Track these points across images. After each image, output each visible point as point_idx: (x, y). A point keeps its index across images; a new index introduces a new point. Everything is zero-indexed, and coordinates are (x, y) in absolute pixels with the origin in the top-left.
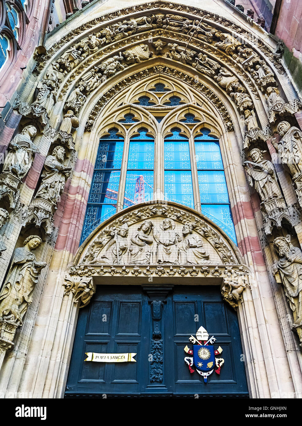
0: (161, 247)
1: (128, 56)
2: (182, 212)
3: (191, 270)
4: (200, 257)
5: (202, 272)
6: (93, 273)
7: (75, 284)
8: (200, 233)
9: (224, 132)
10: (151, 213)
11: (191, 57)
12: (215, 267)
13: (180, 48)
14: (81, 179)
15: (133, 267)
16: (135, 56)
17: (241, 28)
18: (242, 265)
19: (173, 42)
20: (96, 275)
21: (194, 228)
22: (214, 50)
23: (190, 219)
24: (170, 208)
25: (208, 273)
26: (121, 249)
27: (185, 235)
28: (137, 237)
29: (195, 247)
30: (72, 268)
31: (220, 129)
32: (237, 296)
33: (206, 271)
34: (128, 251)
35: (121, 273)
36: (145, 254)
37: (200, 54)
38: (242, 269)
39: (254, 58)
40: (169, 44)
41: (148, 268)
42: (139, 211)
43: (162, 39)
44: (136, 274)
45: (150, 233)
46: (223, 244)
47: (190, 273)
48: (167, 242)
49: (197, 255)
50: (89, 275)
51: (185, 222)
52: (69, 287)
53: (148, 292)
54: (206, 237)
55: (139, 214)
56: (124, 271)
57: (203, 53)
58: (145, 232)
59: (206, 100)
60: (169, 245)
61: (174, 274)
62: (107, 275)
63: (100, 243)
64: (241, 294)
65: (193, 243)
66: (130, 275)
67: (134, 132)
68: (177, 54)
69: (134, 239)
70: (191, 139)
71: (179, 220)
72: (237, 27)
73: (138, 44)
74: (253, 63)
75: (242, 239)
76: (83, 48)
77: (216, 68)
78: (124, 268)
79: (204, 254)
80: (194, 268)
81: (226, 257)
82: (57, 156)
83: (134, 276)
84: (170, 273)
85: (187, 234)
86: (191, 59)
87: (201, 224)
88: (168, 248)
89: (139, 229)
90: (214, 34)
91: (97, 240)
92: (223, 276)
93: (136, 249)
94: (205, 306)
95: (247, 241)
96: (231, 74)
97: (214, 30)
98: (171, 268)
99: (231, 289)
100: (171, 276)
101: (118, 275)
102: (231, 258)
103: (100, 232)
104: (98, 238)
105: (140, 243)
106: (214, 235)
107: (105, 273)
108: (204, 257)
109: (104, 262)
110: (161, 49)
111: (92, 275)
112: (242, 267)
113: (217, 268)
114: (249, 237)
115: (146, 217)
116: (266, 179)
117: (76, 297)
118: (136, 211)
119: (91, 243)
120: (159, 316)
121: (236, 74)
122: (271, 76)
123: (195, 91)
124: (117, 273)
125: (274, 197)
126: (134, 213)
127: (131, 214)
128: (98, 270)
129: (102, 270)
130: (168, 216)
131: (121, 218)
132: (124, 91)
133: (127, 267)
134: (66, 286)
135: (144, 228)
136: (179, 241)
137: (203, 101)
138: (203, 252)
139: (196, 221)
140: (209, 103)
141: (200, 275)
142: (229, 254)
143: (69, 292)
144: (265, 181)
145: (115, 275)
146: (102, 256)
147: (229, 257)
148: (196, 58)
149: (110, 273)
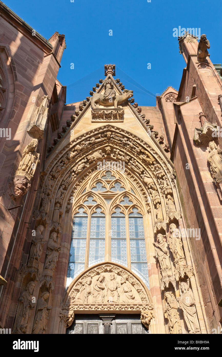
0: (109, 292)
1: (90, 160)
2: (121, 269)
3: (125, 307)
4: (130, 298)
5: (131, 308)
6: (74, 309)
7: (65, 316)
8: (130, 282)
9: (146, 213)
10: (104, 269)
11: (127, 160)
12: (137, 305)
13: (120, 153)
14: (65, 248)
15: (94, 305)
16: (94, 158)
17: (155, 151)
18: (150, 304)
19: (117, 149)
20: (75, 309)
21: (127, 279)
22: (140, 159)
23: (125, 273)
24: (114, 267)
25: (134, 308)
26: (88, 293)
27: (122, 284)
28: (97, 285)
29: (127, 292)
30: (63, 306)
31: (143, 211)
32: (148, 322)
33: (132, 307)
34: (92, 294)
35: (88, 309)
36: (101, 296)
37: (133, 159)
38: (151, 306)
39: (162, 173)
40: (114, 150)
41: (102, 306)
42: (97, 269)
43: (110, 146)
44: (96, 309)
45: (103, 282)
46: (142, 290)
47: (124, 308)
48: (112, 289)
49: (128, 297)
50: (72, 310)
51: (122, 275)
52: (62, 317)
53: (102, 318)
54: (133, 285)
55: (97, 271)
56: (90, 307)
57: (135, 159)
58: (101, 282)
59: (136, 188)
60: (114, 290)
61: (116, 309)
62: (81, 309)
63: (77, 290)
64: (150, 321)
65: (126, 289)
66: (93, 309)
67: (94, 211)
68: (119, 156)
69: (95, 288)
70: (127, 217)
71: (118, 274)
72: (153, 150)
73: (96, 151)
74: (161, 176)
75: (152, 287)
76: (64, 162)
77: (142, 171)
78: (90, 306)
79: (132, 296)
80: (126, 306)
81: (143, 298)
82: (53, 239)
83: (95, 310)
84: (114, 308)
85: (123, 283)
86: (127, 161)
87: (131, 277)
88: (113, 292)
89: (98, 280)
90: (140, 150)
91: (75, 288)
92: (141, 310)
93: (96, 293)
94: (132, 326)
95: (154, 289)
96: (150, 177)
97: (140, 148)
98: (114, 306)
99: (145, 318)
100: (114, 310)
101: (87, 309)
102: (146, 299)
103: (77, 283)
104: (76, 286)
105: (98, 289)
106: (137, 284)
107: (80, 308)
108: (132, 298)
109: (79, 302)
110: (109, 152)
111: (73, 310)
112: (151, 305)
113: (138, 306)
114: (156, 287)
115: (101, 272)
116: (163, 256)
117: (65, 323)
118: (95, 269)
119: (72, 290)
120: (108, 332)
121: (153, 178)
122: (170, 188)
123: (129, 180)
124: (86, 308)
125: (166, 268)
126: (95, 270)
127: (93, 271)
128: (77, 307)
129: (79, 307)
130: (113, 271)
131: (87, 273)
132: (87, 180)
133: (91, 305)
134: (60, 317)
135: (100, 280)
136: (119, 288)
137: (134, 188)
138: (131, 295)
139: (128, 275)
140: (138, 190)
141: (129, 309)
142: (144, 297)
143: (62, 320)
144: (163, 257)
145: (85, 309)
146: (78, 298)
147: (145, 298)
148: (130, 161)
149: (83, 308)
